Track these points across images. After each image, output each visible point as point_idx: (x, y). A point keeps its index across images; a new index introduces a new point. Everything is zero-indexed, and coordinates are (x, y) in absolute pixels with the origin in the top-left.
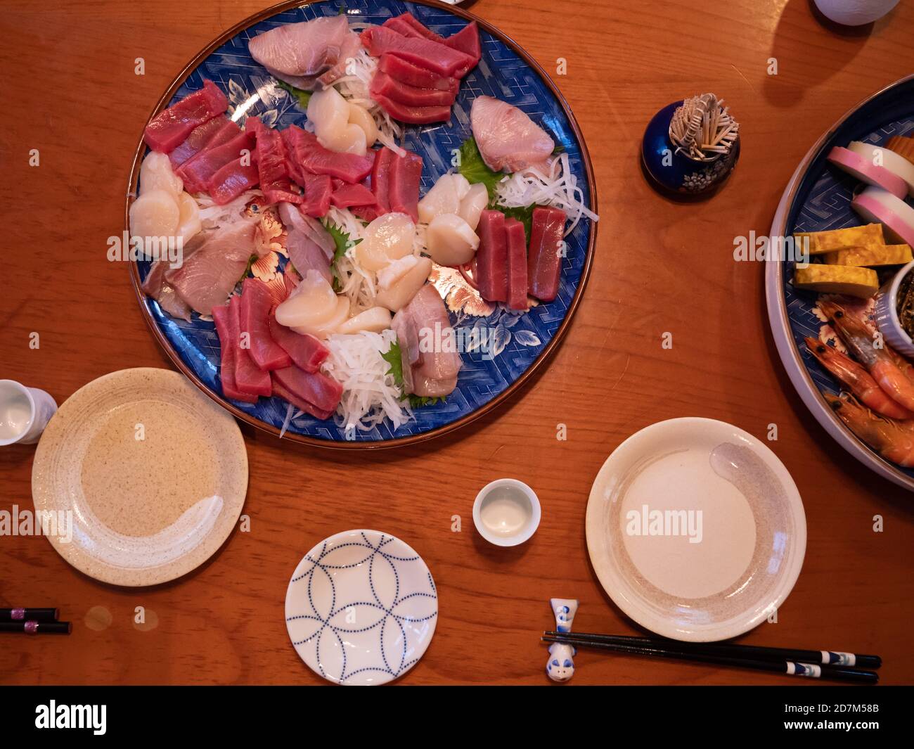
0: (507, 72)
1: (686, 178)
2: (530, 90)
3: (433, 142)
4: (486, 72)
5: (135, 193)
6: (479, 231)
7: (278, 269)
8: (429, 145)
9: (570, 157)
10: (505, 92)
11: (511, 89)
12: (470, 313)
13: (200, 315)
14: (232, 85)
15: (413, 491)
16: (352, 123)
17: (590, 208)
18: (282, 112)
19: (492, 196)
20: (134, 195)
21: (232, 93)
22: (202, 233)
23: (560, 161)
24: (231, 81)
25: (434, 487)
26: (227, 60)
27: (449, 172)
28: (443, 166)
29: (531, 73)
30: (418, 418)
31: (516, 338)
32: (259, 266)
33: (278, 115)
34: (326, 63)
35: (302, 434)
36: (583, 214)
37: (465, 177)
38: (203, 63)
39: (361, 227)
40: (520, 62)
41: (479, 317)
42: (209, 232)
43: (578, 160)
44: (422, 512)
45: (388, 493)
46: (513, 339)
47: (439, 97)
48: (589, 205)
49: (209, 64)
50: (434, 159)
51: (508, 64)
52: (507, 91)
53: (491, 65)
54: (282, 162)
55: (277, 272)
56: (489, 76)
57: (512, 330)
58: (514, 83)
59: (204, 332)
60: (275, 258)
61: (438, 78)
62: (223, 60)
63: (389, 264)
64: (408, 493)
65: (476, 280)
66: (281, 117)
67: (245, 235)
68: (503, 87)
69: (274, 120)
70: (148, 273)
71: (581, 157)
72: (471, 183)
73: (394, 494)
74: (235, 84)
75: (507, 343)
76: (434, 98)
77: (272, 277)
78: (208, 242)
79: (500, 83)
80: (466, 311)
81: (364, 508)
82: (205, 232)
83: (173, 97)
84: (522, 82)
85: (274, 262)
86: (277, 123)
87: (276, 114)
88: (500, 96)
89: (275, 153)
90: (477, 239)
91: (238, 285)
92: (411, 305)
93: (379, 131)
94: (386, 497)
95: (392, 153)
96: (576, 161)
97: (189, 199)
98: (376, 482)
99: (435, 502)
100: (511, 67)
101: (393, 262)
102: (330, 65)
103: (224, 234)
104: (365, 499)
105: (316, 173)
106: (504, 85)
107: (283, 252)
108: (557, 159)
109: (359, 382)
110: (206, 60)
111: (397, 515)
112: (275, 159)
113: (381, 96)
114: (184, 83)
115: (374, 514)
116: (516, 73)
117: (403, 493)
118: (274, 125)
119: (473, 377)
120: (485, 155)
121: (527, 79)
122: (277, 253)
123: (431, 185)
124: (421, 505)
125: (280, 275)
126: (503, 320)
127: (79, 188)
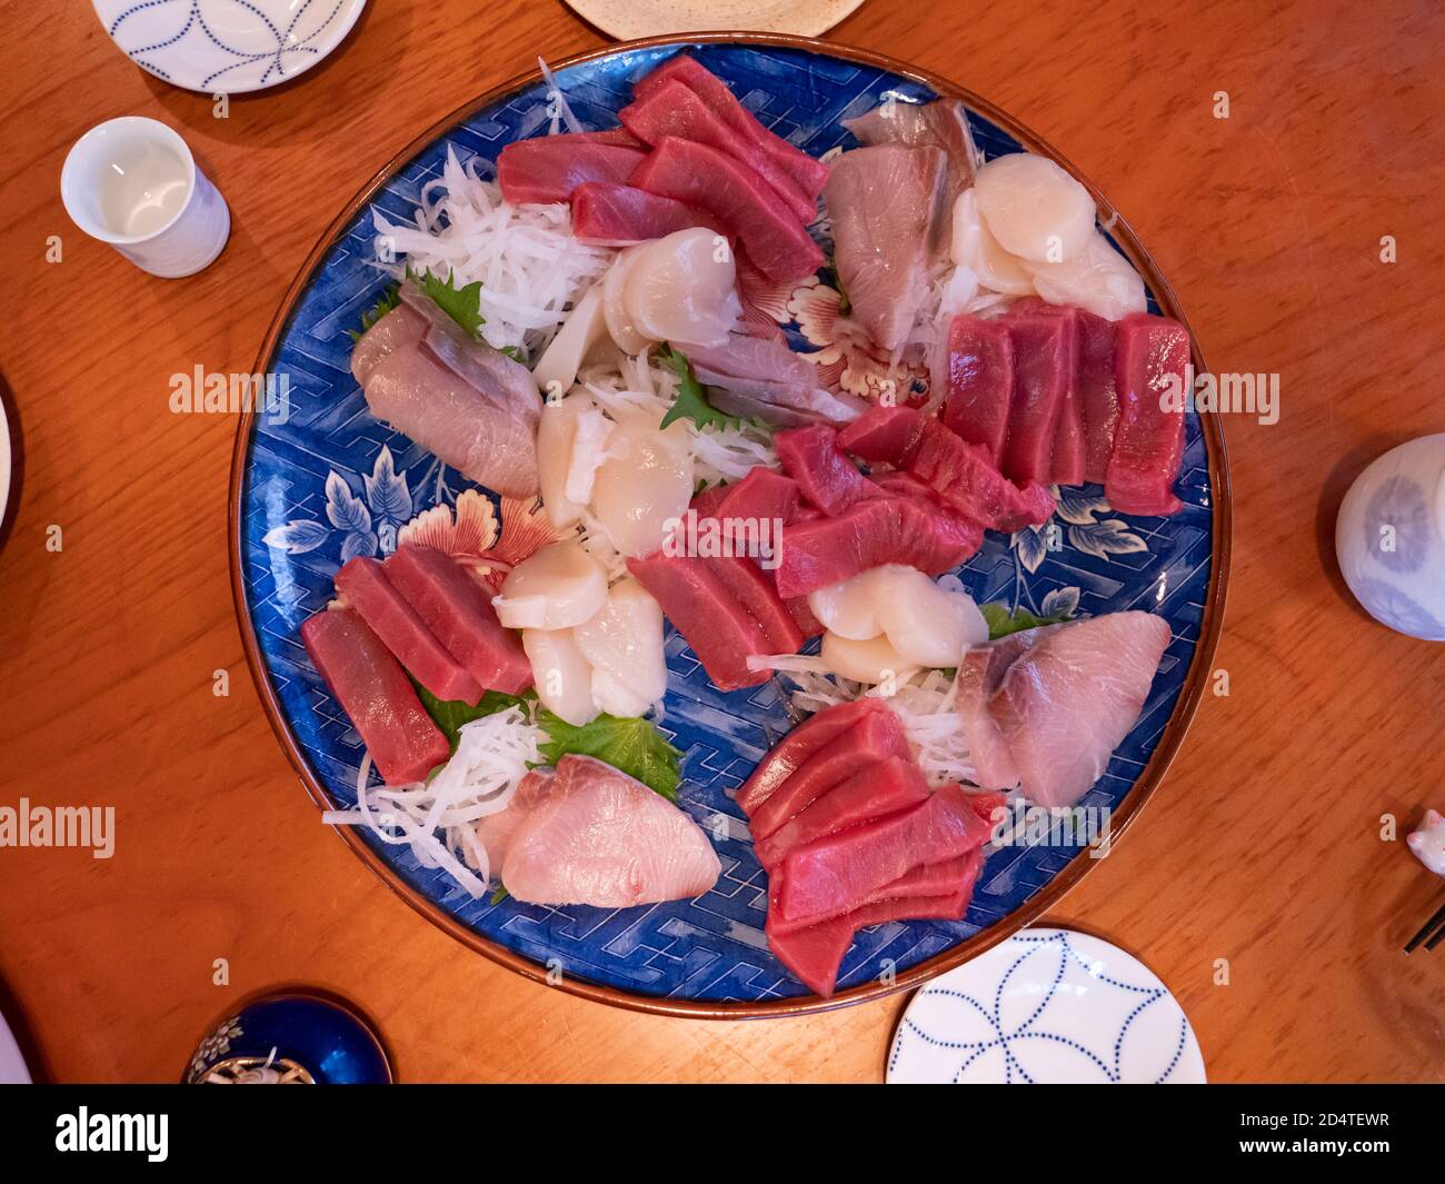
0: (703, 961)
1: (238, 1032)
2: (636, 960)
3: (734, 740)
4: (741, 933)
5: (1109, 231)
6: (515, 638)
7: (794, 326)
8: (736, 729)
9: (468, 896)
10: (681, 924)
11: (674, 938)
12: (434, 510)
13: (844, 151)
14: (1137, 545)
15: (308, 189)
16: (878, 637)
17: (353, 827)
18: (1020, 577)
19: (544, 716)
20: (1108, 226)
21: (1125, 531)
22: (944, 256)
23: (479, 875)
24: (1143, 547)
25: (281, 220)
26: (1178, 572)
27: (661, 707)
28: (683, 713)
29: (655, 989)
30: (369, 272)
31: (320, 526)
32: (829, 306)
33: (1022, 566)
34: (1004, 693)
35: (517, 95)
36: (358, 809)
37: (625, 720)
38: (1210, 530)
39: (704, 474)
40: (688, 992)
41: (414, 516)
42: (939, 267)
43: (445, 900)
44: (268, 172)
45: (344, 155)
46: (323, 519)
47: (776, 811)
48: (361, 832)
49: (1200, 535)
50: (707, 711)
51: (712, 973)
52: (679, 929)
53: (745, 951)
54: (933, 478)
55: (792, 320)
56: (731, 930)
57: (342, 534)
58: (673, 951)
59: (813, 131)
60: (815, 339)
61: (803, 836)
62: (1187, 564)
63: (606, 449)
64: (313, 180)
65: (468, 571)
66: (1015, 567)
67: (881, 317)
68: (692, 930)
69: (1022, 553)
70: (975, 135)
71: (446, 910)
72: (605, 717)
73: (334, 161)
74: (1132, 549)
75: (330, 507)
76: (782, 802)
77: (792, 306)
78: (922, 253)
79: (703, 933)
80: (444, 507)
81: (359, 108)
82: (943, 262)
83: (1201, 431)
84: (660, 963)
85: (811, 331)
86: (1012, 553)
87: (1027, 564)
88: (682, 907)
89: (954, 483)
90: (506, 623)
91: (829, 248)
92: (529, 433)
93: (829, 671)
94: (341, 149)
95: (775, 650)
96: (450, 897)
97: (1012, 286)
98: (377, 155)
99: (262, 201)
100: (700, 973)
101: (600, 459)
102: (995, 695)
103: (911, 284)
104: (371, 120)
105: (858, 504)
106: (691, 935)
107: (811, 358)
108: (486, 875)
109: (489, 230)
110: (1210, 537)
111: (303, 135)
112: (947, 475)
113: (862, 713)
114: (1207, 469)
115: (337, 111)
116: (683, 971)
117: (320, 175)
118: (1013, 544)
119: (341, 409)
120: (610, 774)
121: (654, 975)
122: (818, 349)
123: (672, 663)
124: (281, 178)
125: (784, 318)
126: (370, 542)
127: (1223, 200)
